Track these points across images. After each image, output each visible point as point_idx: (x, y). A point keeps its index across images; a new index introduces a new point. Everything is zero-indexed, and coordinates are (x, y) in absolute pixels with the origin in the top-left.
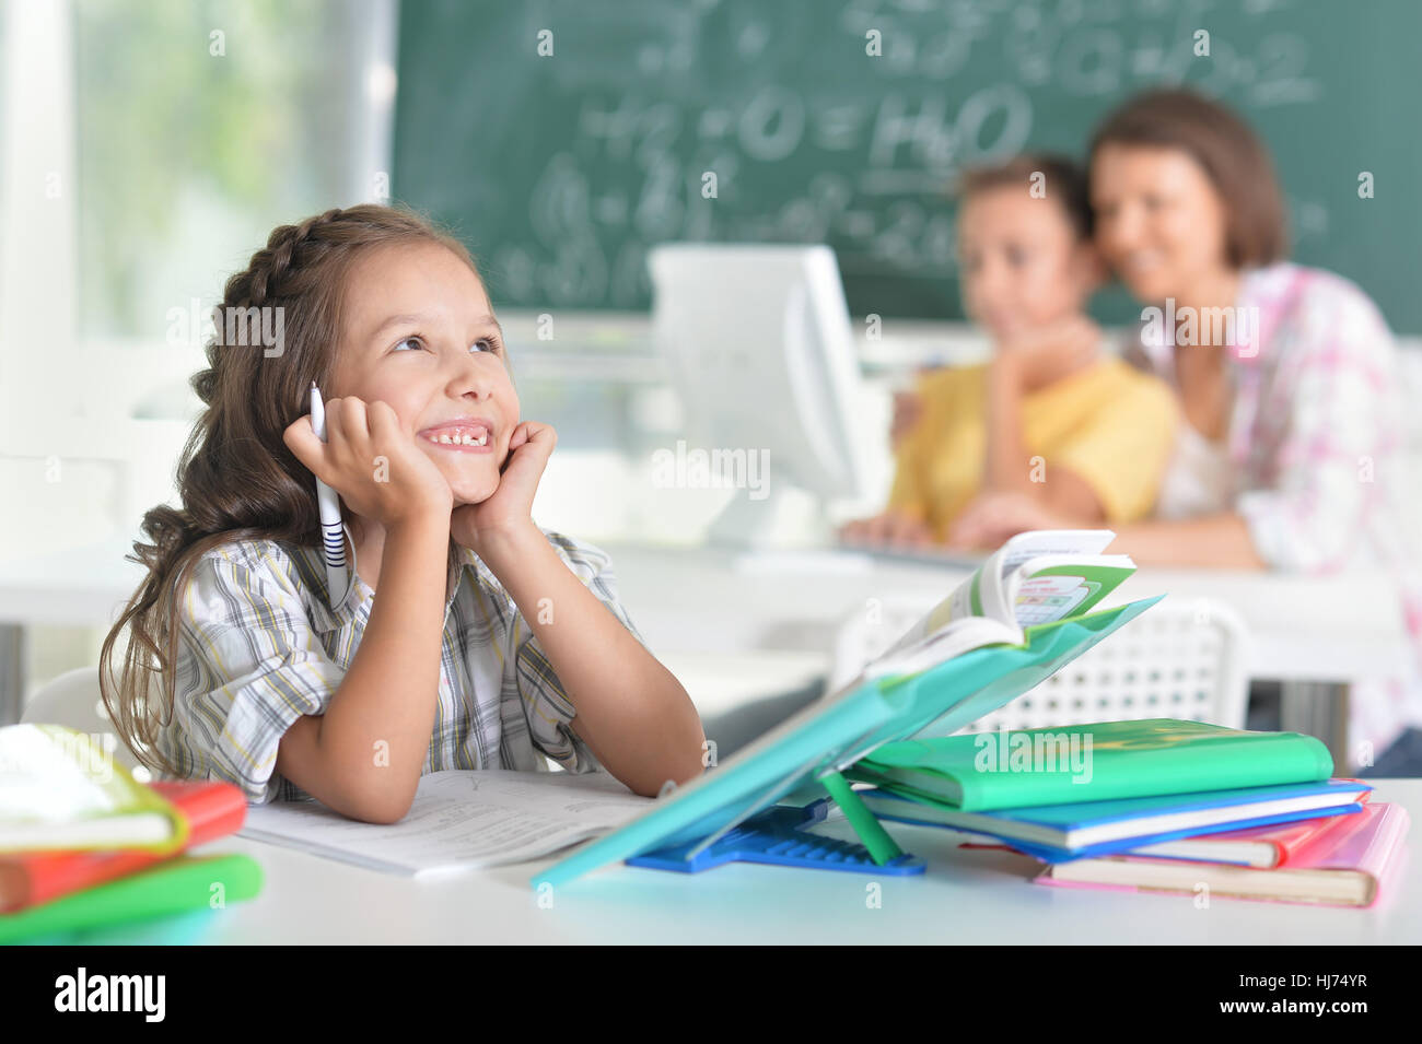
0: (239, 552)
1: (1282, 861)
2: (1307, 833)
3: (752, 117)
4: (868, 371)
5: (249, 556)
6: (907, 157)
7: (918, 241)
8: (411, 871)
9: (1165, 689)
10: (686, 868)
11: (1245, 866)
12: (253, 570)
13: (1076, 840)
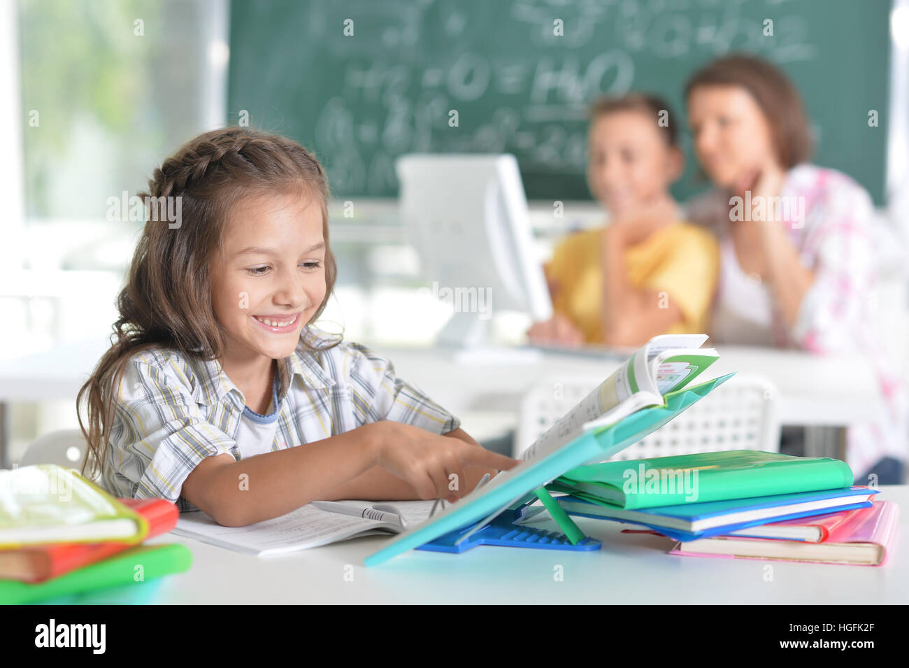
0: (153, 358)
1: (825, 537)
2: (839, 520)
3: (456, 73)
4: (538, 234)
5: (159, 360)
6: (555, 97)
7: (562, 151)
8: (257, 552)
9: (728, 432)
10: (455, 551)
11: (802, 542)
12: (162, 369)
13: (697, 527)
